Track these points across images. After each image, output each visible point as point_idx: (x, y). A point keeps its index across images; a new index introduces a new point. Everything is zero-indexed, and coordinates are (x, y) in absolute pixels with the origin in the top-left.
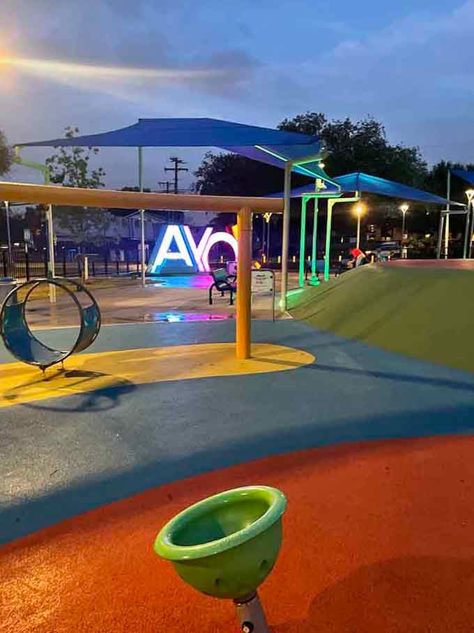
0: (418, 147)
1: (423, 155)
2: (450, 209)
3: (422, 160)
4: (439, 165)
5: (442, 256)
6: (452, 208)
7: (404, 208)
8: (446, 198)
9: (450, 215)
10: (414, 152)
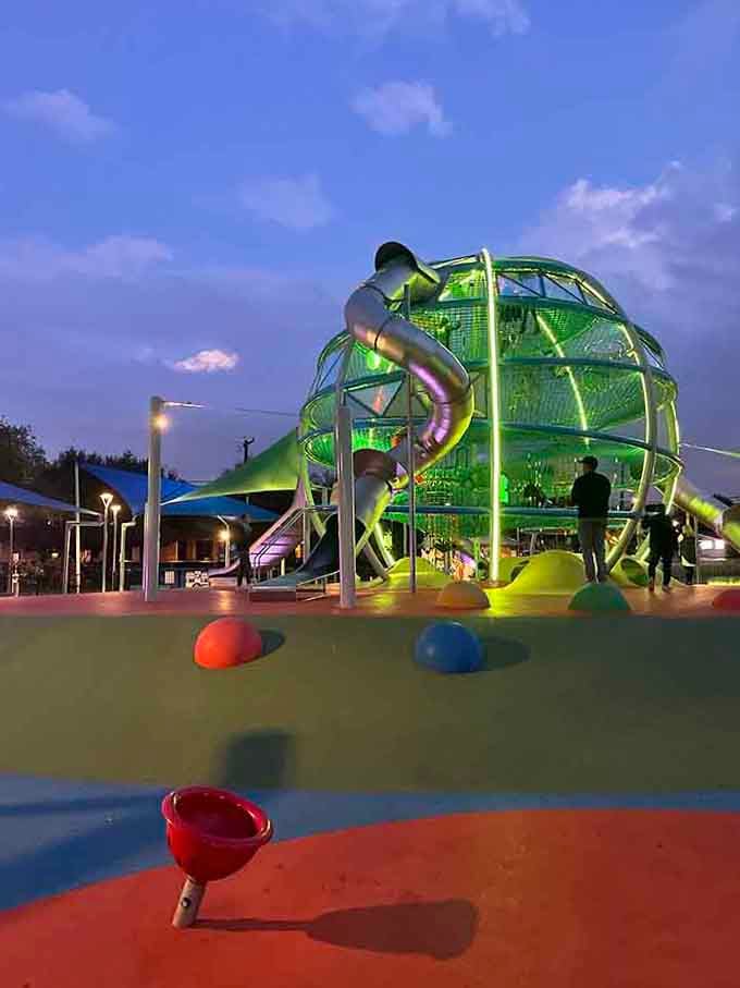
0: (29, 426)
1: (38, 437)
2: (81, 519)
3: (39, 445)
4: (67, 452)
5: (71, 588)
6: (84, 517)
7: (11, 513)
8: (74, 503)
9: (81, 527)
10: (23, 432)
